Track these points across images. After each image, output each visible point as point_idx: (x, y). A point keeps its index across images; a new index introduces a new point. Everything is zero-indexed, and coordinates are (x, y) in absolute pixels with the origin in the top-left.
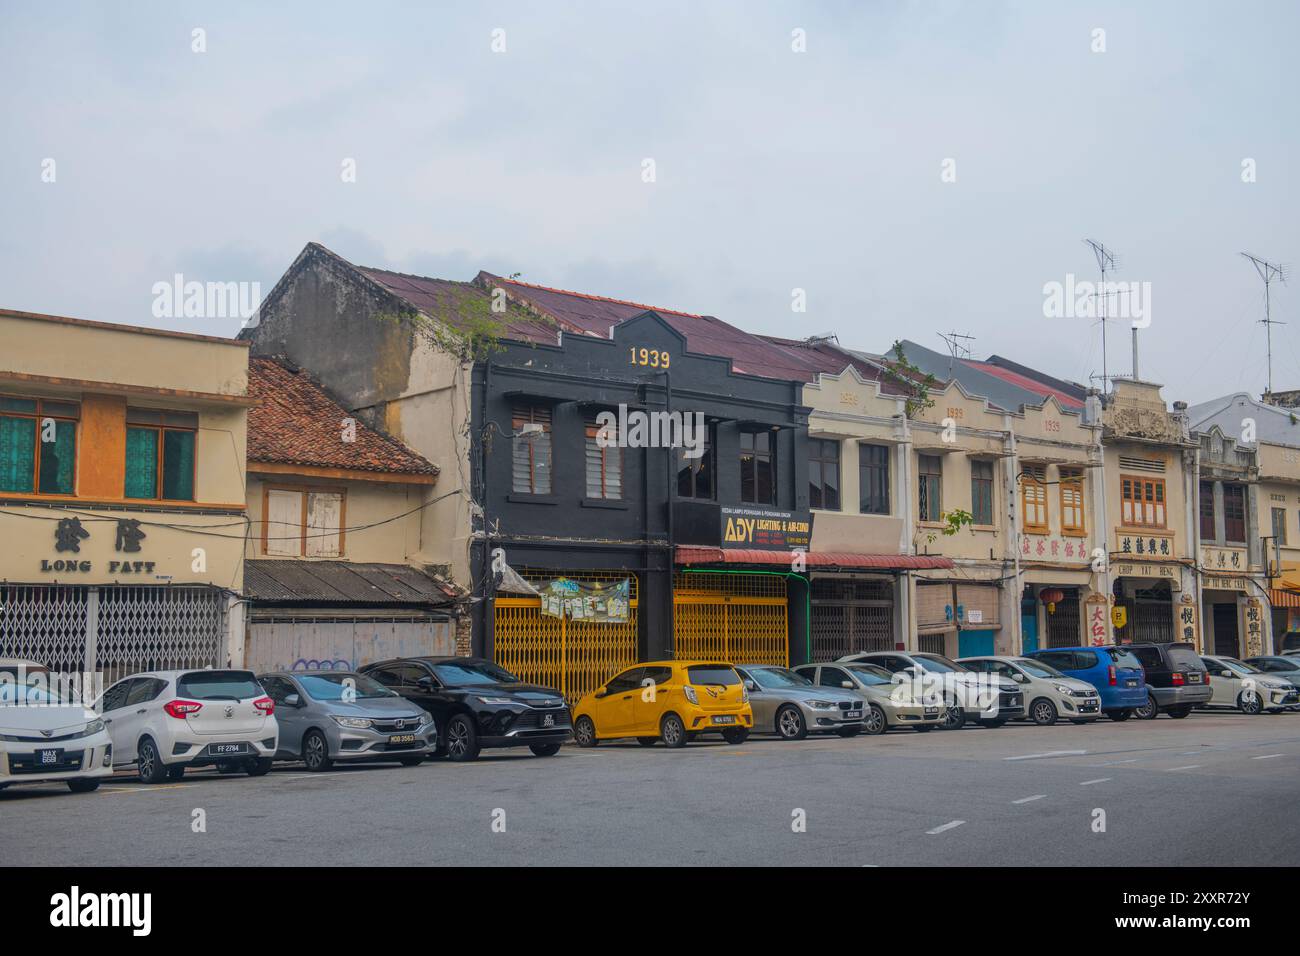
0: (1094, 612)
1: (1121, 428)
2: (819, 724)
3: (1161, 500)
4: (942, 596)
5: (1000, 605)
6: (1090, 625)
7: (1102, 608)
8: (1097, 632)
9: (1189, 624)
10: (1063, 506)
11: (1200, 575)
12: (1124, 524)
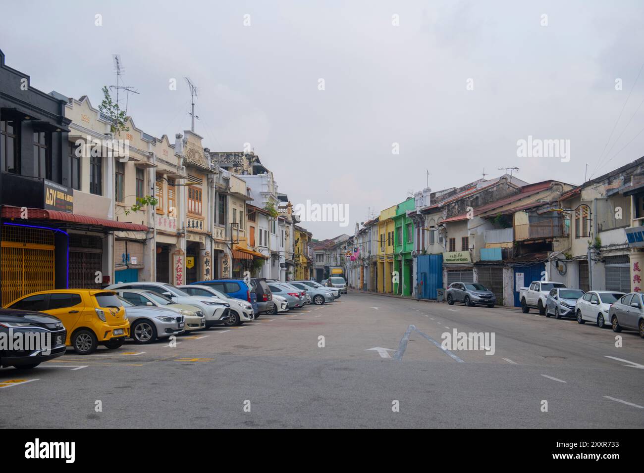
0: (178, 259)
1: (189, 158)
2: (166, 332)
3: (201, 200)
4: (121, 248)
5: (144, 254)
6: (175, 267)
7: (181, 257)
8: (179, 270)
9: (208, 267)
10: (169, 199)
11: (213, 242)
12: (189, 212)
